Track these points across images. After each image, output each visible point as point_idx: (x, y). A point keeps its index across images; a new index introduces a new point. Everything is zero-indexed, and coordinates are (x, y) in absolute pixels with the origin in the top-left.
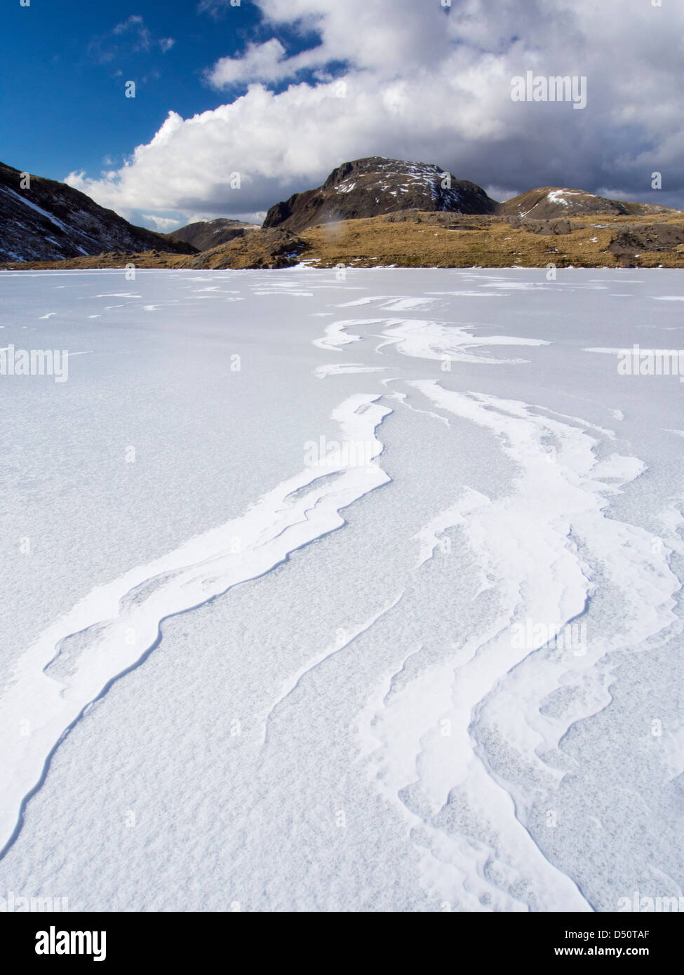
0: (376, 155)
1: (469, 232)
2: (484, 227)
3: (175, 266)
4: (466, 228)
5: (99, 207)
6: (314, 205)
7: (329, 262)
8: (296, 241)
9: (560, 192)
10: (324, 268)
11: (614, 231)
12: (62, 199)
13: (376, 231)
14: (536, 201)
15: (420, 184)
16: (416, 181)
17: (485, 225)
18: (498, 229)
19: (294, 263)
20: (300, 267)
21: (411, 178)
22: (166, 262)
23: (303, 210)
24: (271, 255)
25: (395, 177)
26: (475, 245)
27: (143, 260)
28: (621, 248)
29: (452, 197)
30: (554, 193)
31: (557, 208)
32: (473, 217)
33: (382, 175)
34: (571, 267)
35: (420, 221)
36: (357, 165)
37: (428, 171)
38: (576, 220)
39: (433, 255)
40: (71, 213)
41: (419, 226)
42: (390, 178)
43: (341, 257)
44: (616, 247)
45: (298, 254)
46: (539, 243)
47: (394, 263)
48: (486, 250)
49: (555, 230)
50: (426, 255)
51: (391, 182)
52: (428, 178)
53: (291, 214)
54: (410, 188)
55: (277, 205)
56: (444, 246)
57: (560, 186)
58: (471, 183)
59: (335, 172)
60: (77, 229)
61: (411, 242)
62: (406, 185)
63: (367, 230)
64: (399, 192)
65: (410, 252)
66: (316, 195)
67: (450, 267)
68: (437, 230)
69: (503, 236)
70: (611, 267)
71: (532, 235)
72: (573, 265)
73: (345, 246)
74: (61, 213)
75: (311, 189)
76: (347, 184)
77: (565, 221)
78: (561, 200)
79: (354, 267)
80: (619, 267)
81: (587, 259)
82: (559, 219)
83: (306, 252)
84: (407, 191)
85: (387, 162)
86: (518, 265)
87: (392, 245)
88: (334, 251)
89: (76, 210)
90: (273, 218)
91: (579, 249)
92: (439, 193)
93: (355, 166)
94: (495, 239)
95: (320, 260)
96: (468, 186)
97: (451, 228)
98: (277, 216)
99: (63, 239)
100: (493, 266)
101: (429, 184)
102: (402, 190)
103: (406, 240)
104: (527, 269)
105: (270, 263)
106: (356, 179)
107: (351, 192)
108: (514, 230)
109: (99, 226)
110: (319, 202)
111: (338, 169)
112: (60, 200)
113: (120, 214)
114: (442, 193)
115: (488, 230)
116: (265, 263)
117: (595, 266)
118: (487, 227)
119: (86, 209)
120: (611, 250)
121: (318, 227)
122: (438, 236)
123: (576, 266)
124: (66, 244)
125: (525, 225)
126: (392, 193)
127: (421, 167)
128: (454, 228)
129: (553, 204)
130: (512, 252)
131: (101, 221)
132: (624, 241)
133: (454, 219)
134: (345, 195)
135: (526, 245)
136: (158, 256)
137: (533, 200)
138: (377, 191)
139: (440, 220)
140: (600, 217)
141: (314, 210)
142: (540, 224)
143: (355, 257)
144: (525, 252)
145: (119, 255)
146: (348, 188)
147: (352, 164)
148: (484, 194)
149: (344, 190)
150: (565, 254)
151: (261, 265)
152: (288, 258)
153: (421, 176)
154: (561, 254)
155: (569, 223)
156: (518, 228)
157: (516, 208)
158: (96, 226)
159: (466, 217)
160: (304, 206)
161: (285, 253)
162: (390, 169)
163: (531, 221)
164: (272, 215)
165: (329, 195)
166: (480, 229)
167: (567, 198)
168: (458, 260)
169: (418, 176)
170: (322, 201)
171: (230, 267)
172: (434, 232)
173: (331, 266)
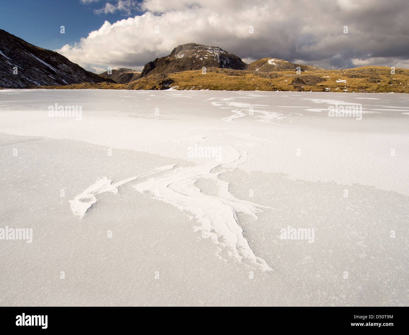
0: (194, 42)
1: (238, 77)
2: (243, 75)
3: (119, 88)
4: (236, 75)
5: (71, 62)
6: (166, 63)
7: (182, 88)
8: (168, 79)
9: (273, 60)
10: (180, 90)
11: (294, 77)
12: (55, 59)
13: (200, 76)
14: (263, 64)
15: (213, 55)
16: (211, 54)
17: (244, 74)
18: (249, 76)
19: (168, 88)
20: (171, 89)
21: (209, 52)
22: (113, 87)
23: (161, 65)
24: (159, 84)
25: (202, 52)
26: (240, 82)
27: (103, 86)
28: (296, 84)
29: (227, 61)
30: (270, 60)
31: (272, 66)
32: (239, 71)
33: (195, 51)
34: (277, 91)
35: (217, 72)
36: (185, 46)
37: (216, 50)
38: (279, 73)
39: (224, 86)
40: (59, 65)
41: (217, 74)
42: (200, 52)
43: (187, 86)
44: (294, 83)
45: (169, 84)
46: (265, 82)
47: (208, 88)
48: (245, 84)
49: (271, 77)
50: (221, 85)
51: (200, 54)
52: (216, 53)
53: (155, 67)
54: (208, 57)
55: (149, 63)
56: (228, 82)
57: (273, 58)
58: (235, 55)
59: (175, 49)
60: (62, 72)
61: (215, 80)
62: (207, 56)
63: (196, 75)
64: (204, 59)
65: (215, 84)
66: (167, 59)
67: (231, 90)
68: (225, 76)
69: (251, 78)
70: (292, 91)
71: (262, 78)
72: (278, 90)
73: (188, 82)
74: (55, 65)
75: (164, 56)
76: (180, 54)
77: (275, 73)
78: (274, 63)
79: (193, 90)
80: (295, 91)
81: (284, 88)
82: (273, 72)
83: (173, 84)
84: (207, 58)
85: (198, 45)
86: (257, 90)
87: (207, 81)
88: (184, 84)
89: (61, 63)
90: (147, 69)
91: (280, 84)
92: (221, 59)
93: (184, 47)
94: (248, 80)
95: (178, 87)
96: (233, 57)
97: (230, 75)
98: (149, 68)
99: (56, 76)
100: (247, 90)
101: (217, 55)
102: (205, 57)
103: (213, 80)
104: (261, 91)
105: (159, 88)
106: (185, 52)
107: (182, 58)
108: (255, 76)
109: (71, 71)
110: (168, 62)
111: (176, 48)
112: (54, 59)
113: (81, 66)
114: (222, 59)
115: (245, 76)
116: (157, 88)
117: (287, 90)
118: (244, 75)
119: (65, 63)
120: (293, 85)
121: (175, 74)
122: (225, 78)
123: (279, 91)
124: (57, 78)
125: (260, 74)
126: (201, 59)
127: (213, 48)
128: (232, 75)
129: (270, 65)
130: (255, 85)
131: (72, 69)
132: (297, 81)
133: (231, 72)
134: (179, 59)
135: (260, 82)
136: (108, 84)
137: (261, 63)
138: (194, 58)
139: (225, 72)
140: (289, 72)
141: (166, 65)
142: (265, 74)
143: (193, 86)
144: (260, 85)
145: (92, 84)
146: (181, 56)
147: (183, 46)
148: (240, 60)
149: (179, 57)
150: (275, 86)
151: (155, 89)
152: (166, 86)
153: (213, 52)
154: (274, 86)
155: (276, 74)
156: (257, 75)
157: (254, 66)
158: (70, 71)
159: (236, 71)
160: (161, 64)
161: (164, 84)
162: (199, 48)
163: (262, 73)
164: (147, 67)
165: (172, 59)
166: (242, 76)
167: (276, 63)
168: (234, 88)
169: (212, 52)
170: (169, 62)
171: (142, 89)
172: (223, 77)
173: (183, 89)
